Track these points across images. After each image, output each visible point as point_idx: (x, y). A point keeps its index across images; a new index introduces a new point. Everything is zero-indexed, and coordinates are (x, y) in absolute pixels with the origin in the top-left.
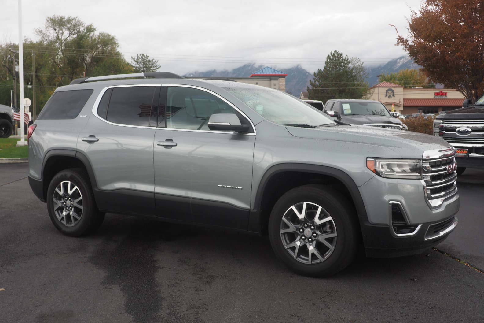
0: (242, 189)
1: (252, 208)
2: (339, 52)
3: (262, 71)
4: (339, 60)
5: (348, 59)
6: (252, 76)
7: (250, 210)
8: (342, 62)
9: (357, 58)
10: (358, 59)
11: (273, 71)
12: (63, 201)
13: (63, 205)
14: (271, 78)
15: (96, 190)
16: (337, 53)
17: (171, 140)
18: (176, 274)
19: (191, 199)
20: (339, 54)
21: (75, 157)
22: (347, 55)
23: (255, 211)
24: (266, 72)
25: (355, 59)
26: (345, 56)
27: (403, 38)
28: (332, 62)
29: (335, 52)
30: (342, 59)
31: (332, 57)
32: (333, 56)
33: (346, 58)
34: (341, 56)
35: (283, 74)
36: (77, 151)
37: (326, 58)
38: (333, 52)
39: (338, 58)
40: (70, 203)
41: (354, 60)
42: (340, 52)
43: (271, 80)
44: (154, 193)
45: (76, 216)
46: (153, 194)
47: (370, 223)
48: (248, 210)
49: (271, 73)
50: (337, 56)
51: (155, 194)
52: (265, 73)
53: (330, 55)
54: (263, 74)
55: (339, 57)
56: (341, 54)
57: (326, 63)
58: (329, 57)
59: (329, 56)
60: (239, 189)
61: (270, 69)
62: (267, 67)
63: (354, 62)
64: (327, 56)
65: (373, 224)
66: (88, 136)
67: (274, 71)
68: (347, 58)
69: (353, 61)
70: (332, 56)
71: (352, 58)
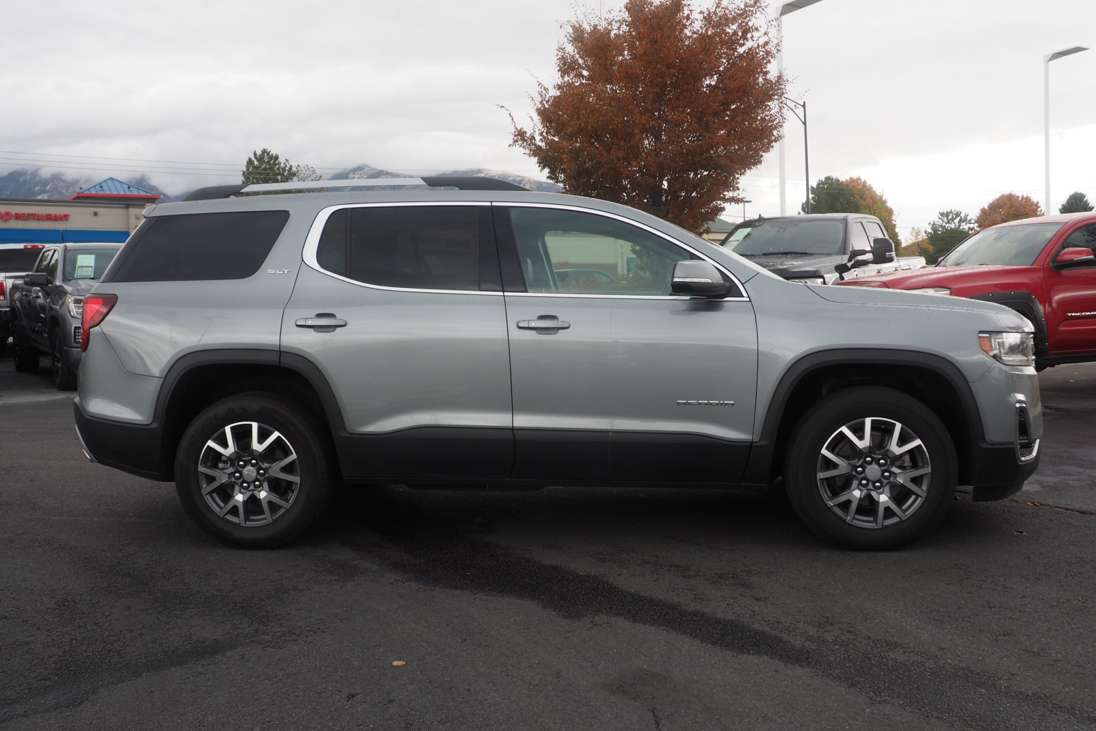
0: (732, 404)
1: (756, 438)
2: (271, 154)
3: (101, 187)
4: (271, 169)
5: (291, 168)
6: (78, 198)
7: (752, 442)
8: (279, 174)
9: (310, 167)
10: (312, 169)
11: (126, 187)
12: (231, 470)
13: (233, 480)
14: (129, 202)
15: (344, 434)
16: (268, 154)
17: (553, 317)
18: (655, 581)
19: (611, 433)
20: (271, 158)
21: (277, 364)
22: (287, 160)
23: (763, 443)
24: (110, 191)
25: (305, 168)
26: (285, 161)
27: (526, 132)
28: (259, 173)
29: (262, 151)
30: (278, 166)
31: (256, 163)
32: (260, 159)
33: (286, 166)
34: (277, 162)
35: (148, 194)
36: (280, 352)
37: (245, 164)
38: (259, 152)
39: (270, 164)
40: (255, 471)
41: (303, 169)
42: (273, 152)
43: (128, 207)
44: (513, 429)
45: (276, 499)
46: (510, 432)
47: (988, 443)
48: (748, 444)
49: (122, 193)
50: (269, 161)
51: (515, 431)
52: (108, 192)
53: (253, 159)
54: (102, 193)
55: (272, 162)
56: (277, 157)
57: (244, 174)
58: (250, 162)
59: (250, 159)
60: (726, 404)
61: (118, 184)
62: (112, 179)
63: (302, 175)
64: (247, 159)
65: (992, 445)
66: (313, 316)
67: (129, 188)
68: (288, 166)
69: (301, 172)
70: (258, 161)
71: (298, 166)
